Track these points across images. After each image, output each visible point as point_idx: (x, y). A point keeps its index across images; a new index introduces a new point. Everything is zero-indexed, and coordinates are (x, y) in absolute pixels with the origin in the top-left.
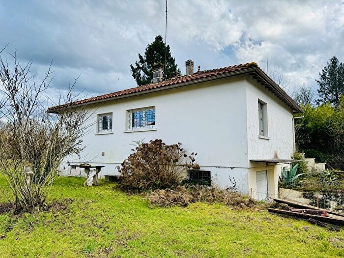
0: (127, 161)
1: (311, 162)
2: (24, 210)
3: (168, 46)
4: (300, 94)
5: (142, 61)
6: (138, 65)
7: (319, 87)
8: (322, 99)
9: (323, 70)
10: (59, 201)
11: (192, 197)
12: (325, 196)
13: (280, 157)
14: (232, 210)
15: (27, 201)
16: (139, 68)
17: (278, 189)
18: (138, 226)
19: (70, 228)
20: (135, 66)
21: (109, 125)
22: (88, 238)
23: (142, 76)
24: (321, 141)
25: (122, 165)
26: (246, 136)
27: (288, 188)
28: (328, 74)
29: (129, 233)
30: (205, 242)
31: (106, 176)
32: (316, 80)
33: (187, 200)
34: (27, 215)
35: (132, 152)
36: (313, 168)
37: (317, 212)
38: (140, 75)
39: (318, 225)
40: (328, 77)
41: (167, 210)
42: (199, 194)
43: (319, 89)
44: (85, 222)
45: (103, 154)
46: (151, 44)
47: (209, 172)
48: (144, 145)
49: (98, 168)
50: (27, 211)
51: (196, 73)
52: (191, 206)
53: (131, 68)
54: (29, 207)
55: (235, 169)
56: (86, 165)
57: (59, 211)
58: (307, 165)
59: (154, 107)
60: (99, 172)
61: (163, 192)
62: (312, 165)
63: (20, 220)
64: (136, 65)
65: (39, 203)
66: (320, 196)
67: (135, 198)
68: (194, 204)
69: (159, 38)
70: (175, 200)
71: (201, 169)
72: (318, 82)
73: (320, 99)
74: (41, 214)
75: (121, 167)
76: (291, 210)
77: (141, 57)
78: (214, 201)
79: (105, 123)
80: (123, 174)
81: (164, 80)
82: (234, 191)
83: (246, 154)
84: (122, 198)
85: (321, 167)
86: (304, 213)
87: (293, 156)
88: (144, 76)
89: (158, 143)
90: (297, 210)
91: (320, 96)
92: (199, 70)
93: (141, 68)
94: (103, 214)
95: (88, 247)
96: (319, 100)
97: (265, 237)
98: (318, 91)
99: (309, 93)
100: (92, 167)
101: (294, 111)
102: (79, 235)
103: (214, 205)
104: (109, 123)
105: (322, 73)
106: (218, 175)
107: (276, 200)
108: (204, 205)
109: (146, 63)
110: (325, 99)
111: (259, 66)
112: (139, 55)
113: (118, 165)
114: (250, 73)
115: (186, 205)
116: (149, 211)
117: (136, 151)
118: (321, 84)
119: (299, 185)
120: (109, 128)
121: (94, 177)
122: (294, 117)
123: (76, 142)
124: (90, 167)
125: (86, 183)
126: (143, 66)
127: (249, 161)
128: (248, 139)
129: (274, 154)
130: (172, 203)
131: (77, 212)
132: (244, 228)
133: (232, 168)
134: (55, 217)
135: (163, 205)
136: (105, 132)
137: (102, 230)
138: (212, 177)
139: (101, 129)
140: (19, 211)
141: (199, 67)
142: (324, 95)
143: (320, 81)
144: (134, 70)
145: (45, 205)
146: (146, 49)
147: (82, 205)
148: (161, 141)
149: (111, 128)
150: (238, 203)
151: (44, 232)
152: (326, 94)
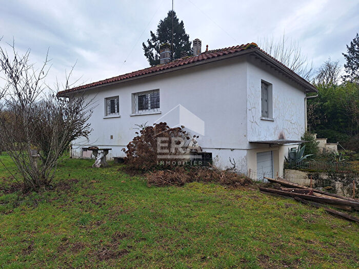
0: (132, 143)
1: (322, 143)
2: (32, 189)
3: (182, 22)
4: (324, 70)
5: (154, 39)
6: (150, 43)
7: (346, 62)
8: (349, 75)
9: (352, 43)
10: (66, 182)
11: (189, 177)
12: (330, 177)
13: (287, 138)
14: (225, 188)
15: (34, 181)
16: (151, 46)
17: (284, 169)
18: (132, 202)
19: (70, 205)
20: (147, 45)
21: (116, 109)
22: (84, 213)
23: (154, 55)
24: (341, 120)
25: (128, 146)
26: (246, 118)
27: (293, 169)
28: (357, 46)
29: (122, 209)
30: (187, 216)
31: (115, 158)
32: (343, 54)
33: (183, 180)
34: (34, 193)
35: (136, 135)
36: (324, 149)
37: (305, 191)
38: (152, 54)
39: (302, 203)
40: (356, 50)
41: (163, 189)
42: (196, 174)
43: (346, 64)
44: (85, 199)
45: (112, 137)
46: (163, 20)
47: (211, 154)
48: (148, 128)
49: (106, 151)
50: (34, 190)
51: (204, 53)
52: (188, 185)
53: (143, 47)
54: (36, 187)
55: (234, 151)
56: (94, 148)
57: (63, 190)
58: (318, 146)
59: (158, 90)
60: (106, 154)
61: (161, 173)
62: (323, 146)
63: (27, 198)
64: (148, 43)
65: (45, 183)
66: (325, 177)
67: (138, 178)
68: (191, 183)
69: (172, 14)
70: (172, 180)
71: (204, 151)
72: (345, 55)
73: (347, 74)
74: (46, 192)
75: (127, 149)
76: (281, 190)
77: (153, 35)
78: (210, 181)
79: (113, 106)
80: (128, 156)
81: (172, 61)
82: (233, 171)
83: (245, 136)
84: (124, 178)
85: (333, 147)
86: (293, 192)
87: (303, 137)
88: (157, 56)
89: (162, 126)
90: (286, 189)
91: (347, 72)
92: (207, 49)
93: (153, 47)
94: (103, 192)
95: (83, 220)
96: (345, 76)
97: (246, 213)
98: (345, 66)
99: (335, 68)
100: (99, 150)
101: (307, 90)
102: (77, 210)
103: (210, 185)
104: (116, 106)
105: (350, 46)
106: (219, 157)
107: (269, 180)
108: (200, 185)
109: (159, 41)
110: (352, 74)
111: (259, 47)
112: (151, 32)
113: (123, 147)
114: (252, 54)
115: (182, 185)
116: (146, 190)
117: (140, 135)
118: (348, 58)
119: (306, 166)
120: (116, 111)
121: (102, 159)
122: (307, 96)
123: (84, 125)
124: (98, 149)
125: (94, 165)
126: (156, 44)
127: (248, 143)
128: (248, 121)
129: (279, 135)
130: (169, 182)
131: (80, 191)
132: (229, 205)
133: (232, 150)
134: (59, 195)
135: (160, 184)
136: (113, 115)
137: (99, 205)
138: (213, 158)
139: (108, 112)
140: (27, 190)
141: (207, 46)
142: (351, 71)
143: (348, 54)
144: (146, 49)
145: (51, 185)
146: (159, 27)
147: (85, 185)
148: (165, 124)
149: (118, 111)
150: (234, 182)
151: (47, 208)
152: (353, 70)
